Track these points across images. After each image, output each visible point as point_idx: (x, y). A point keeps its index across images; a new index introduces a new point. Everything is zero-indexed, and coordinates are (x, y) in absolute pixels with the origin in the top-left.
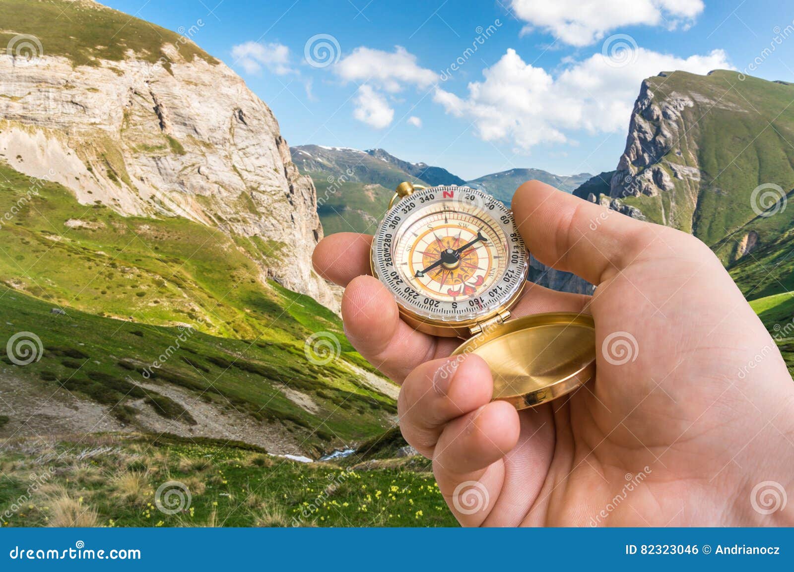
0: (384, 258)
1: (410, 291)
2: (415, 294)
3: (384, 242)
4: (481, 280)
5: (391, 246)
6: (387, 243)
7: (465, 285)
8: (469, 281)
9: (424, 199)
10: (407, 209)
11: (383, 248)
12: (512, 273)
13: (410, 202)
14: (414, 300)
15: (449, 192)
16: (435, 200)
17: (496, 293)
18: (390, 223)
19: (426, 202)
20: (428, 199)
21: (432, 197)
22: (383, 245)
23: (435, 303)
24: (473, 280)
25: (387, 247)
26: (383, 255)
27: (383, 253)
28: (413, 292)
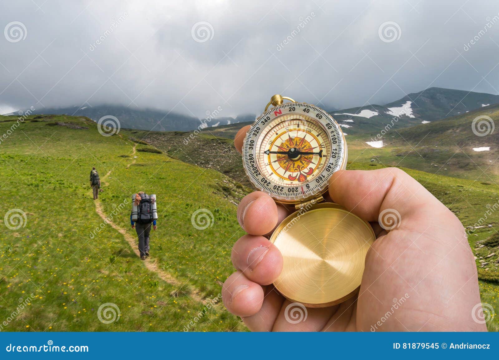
0: (253, 172)
1: (277, 187)
2: (281, 188)
3: (249, 161)
4: (311, 171)
5: (255, 161)
6: (251, 160)
7: (301, 174)
8: (303, 171)
9: (264, 122)
10: (256, 133)
11: (250, 165)
12: (336, 151)
13: (256, 127)
14: (281, 192)
15: (278, 111)
16: (271, 119)
17: (331, 168)
18: (249, 146)
19: (266, 123)
20: (267, 121)
21: (268, 118)
22: (249, 163)
23: (295, 189)
24: (306, 170)
25: (252, 163)
26: (252, 170)
27: (252, 168)
28: (279, 187)
